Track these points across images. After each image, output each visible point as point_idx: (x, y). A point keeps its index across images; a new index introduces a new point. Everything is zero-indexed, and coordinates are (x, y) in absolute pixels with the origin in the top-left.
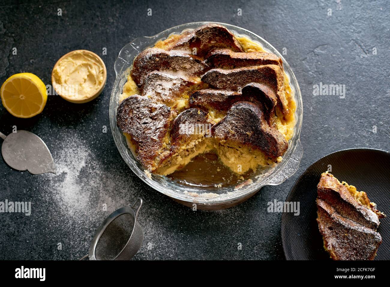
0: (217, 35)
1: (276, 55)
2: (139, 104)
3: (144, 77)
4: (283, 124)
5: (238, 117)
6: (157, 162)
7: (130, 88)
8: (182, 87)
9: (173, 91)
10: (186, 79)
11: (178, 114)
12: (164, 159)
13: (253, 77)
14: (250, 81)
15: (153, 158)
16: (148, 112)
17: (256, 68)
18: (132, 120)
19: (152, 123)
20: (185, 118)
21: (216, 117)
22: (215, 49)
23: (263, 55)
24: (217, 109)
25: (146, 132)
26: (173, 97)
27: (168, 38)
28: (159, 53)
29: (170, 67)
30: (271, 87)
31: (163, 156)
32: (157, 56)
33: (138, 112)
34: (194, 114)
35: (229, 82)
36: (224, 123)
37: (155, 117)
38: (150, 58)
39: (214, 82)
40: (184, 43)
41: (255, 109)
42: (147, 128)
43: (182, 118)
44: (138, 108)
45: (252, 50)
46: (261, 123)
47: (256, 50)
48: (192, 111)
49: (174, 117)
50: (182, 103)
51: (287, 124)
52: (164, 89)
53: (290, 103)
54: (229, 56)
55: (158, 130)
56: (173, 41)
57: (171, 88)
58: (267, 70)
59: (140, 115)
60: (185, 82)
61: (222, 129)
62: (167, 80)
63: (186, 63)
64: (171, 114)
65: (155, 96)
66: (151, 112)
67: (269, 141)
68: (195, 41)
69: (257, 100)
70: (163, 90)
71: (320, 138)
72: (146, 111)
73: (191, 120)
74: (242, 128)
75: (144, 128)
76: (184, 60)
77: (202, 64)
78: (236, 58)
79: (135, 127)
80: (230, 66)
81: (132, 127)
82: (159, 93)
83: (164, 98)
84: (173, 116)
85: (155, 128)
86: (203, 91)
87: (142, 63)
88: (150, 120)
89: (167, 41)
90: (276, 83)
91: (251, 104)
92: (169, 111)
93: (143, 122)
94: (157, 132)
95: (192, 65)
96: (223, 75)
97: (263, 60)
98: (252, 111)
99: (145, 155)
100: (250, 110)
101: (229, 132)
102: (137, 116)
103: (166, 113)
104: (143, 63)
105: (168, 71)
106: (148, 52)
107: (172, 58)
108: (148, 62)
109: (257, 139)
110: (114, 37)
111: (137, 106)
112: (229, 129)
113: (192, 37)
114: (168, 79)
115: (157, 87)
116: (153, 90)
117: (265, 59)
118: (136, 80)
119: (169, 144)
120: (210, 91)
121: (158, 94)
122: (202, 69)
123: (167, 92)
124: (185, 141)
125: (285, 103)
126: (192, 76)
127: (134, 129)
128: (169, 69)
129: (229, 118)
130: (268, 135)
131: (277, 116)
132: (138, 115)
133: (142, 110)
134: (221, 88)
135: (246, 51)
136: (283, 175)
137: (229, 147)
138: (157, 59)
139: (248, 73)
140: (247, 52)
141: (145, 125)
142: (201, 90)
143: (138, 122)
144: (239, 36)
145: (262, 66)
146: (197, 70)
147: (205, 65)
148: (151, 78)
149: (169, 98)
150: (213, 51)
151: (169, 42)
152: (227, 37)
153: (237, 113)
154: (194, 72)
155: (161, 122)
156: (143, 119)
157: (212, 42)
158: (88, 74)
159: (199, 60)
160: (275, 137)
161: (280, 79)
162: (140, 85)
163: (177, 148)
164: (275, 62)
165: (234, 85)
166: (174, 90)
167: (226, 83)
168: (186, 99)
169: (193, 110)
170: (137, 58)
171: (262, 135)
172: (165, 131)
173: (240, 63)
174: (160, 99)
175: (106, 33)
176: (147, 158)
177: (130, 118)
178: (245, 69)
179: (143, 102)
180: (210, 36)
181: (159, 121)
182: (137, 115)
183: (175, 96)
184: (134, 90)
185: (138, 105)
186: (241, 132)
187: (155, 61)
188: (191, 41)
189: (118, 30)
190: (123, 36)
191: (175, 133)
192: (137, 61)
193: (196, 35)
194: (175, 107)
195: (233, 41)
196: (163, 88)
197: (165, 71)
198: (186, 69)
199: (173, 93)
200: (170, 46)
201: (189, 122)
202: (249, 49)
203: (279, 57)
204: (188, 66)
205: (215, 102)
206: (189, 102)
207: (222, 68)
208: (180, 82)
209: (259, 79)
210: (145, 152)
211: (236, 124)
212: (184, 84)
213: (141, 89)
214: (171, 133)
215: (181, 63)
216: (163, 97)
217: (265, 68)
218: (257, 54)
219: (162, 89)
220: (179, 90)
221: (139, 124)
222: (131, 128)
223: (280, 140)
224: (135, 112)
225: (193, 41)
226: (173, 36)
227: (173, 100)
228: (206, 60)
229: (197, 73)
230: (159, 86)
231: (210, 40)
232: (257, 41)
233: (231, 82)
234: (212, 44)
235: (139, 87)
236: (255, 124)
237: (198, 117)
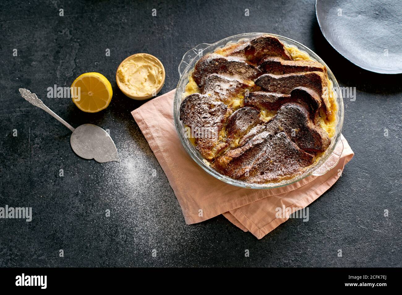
0: (269, 45)
1: (321, 63)
2: (200, 100)
3: (204, 79)
4: (326, 123)
5: (287, 115)
6: (214, 152)
7: (191, 88)
8: (237, 89)
9: (229, 91)
10: (241, 81)
11: (233, 112)
12: (221, 150)
13: (300, 81)
14: (298, 85)
15: (210, 148)
16: (207, 108)
17: (303, 74)
18: (194, 115)
19: (211, 118)
20: (241, 115)
21: (267, 116)
22: (267, 57)
23: (310, 64)
24: (268, 109)
25: (206, 125)
26: (230, 97)
27: (226, 46)
28: (219, 58)
29: (228, 70)
30: (316, 91)
31: (219, 147)
32: (217, 60)
33: (199, 107)
34: (249, 112)
35: (279, 86)
36: (275, 121)
37: (214, 113)
38: (210, 62)
39: (266, 85)
40: (240, 50)
41: (302, 109)
42: (206, 122)
43: (237, 115)
44: (199, 104)
45: (300, 59)
46: (307, 121)
47: (303, 59)
48: (246, 109)
49: (230, 114)
50: (237, 102)
51: (330, 124)
52: (222, 89)
53: (332, 106)
54: (280, 63)
55: (216, 124)
56: (230, 48)
57: (228, 88)
58: (313, 76)
59: (201, 110)
60: (240, 84)
61: (273, 126)
62: (224, 81)
63: (241, 67)
64: (228, 111)
65: (214, 95)
66: (210, 108)
67: (314, 136)
68: (250, 49)
69: (304, 102)
70: (221, 90)
71: (355, 132)
72: (205, 107)
73: (246, 117)
74: (290, 125)
75: (204, 122)
76: (240, 65)
77: (256, 69)
78: (286, 65)
79: (196, 121)
80: (280, 72)
81: (193, 120)
82: (218, 93)
83: (222, 97)
84: (229, 113)
85: (213, 123)
86: (256, 93)
87: (203, 67)
88: (209, 115)
89: (225, 48)
90: (321, 88)
91: (298, 105)
92: (226, 109)
93: (203, 117)
94: (215, 126)
95: (247, 70)
96: (274, 79)
97: (310, 67)
98: (299, 111)
99: (204, 145)
100: (298, 109)
101: (279, 129)
102: (198, 111)
103: (224, 110)
104: (204, 66)
105: (225, 74)
106: (208, 57)
107: (230, 62)
108: (209, 65)
109: (304, 135)
111: (198, 102)
112: (279, 126)
113: (247, 45)
114: (225, 81)
115: (216, 87)
116: (213, 89)
117: (312, 66)
118: (197, 81)
119: (225, 137)
120: (263, 93)
121: (217, 93)
122: (255, 74)
123: (225, 92)
124: (239, 136)
125: (328, 106)
126: (247, 79)
127: (195, 122)
128: (226, 72)
129: (280, 116)
130: (314, 132)
131: (321, 117)
132: (199, 110)
133: (202, 106)
134: (272, 91)
135: (295, 60)
136: (325, 167)
138: (217, 63)
139: (297, 78)
140: (296, 60)
141: (205, 119)
142: (254, 92)
143: (198, 116)
144: (288, 46)
145: (308, 73)
146: (251, 74)
147: (258, 70)
148: (211, 79)
149: (226, 97)
150: (266, 58)
151: (227, 49)
152: (278, 46)
153: (286, 112)
154: (248, 76)
155: (218, 118)
156: (203, 114)
157: (265, 51)
158: (148, 74)
159: (253, 66)
160: (319, 133)
161: (324, 84)
162: (201, 85)
163: (232, 141)
164: (320, 70)
165: (283, 89)
166: (230, 90)
167: (277, 86)
168: (240, 99)
169: (247, 109)
170: (198, 62)
171: (308, 131)
172: (221, 126)
173: (289, 69)
174: (218, 98)
175: (163, 39)
176: (205, 148)
177: (192, 112)
178: (294, 74)
179: (204, 99)
180: (263, 45)
181: (217, 117)
182: (198, 110)
183: (231, 96)
184: (195, 90)
185: (199, 101)
186: (289, 129)
187: (215, 65)
188: (246, 49)
189: (173, 37)
191: (231, 127)
192: (199, 64)
193: (251, 43)
194: (231, 106)
195: (284, 50)
196: (221, 88)
197: (222, 74)
198: (242, 73)
199: (230, 93)
200: (228, 52)
201: (244, 118)
202: (297, 58)
203: (323, 65)
204: (243, 71)
205: (267, 102)
206: (244, 102)
207: (273, 73)
208: (236, 84)
209: (306, 83)
210: (204, 143)
211: (285, 122)
212: (239, 86)
213: (201, 89)
214: (227, 127)
215: (237, 67)
216: (220, 96)
217: (312, 74)
218: (304, 62)
219: (220, 89)
220: (235, 91)
221: (200, 118)
222: (192, 122)
223: (324, 136)
224: (196, 108)
225: (248, 49)
226: (230, 44)
227: (229, 99)
228: (259, 66)
229: (251, 77)
230: (217, 87)
231: (263, 48)
232: (304, 51)
233: (281, 86)
234: (265, 52)
235: (200, 87)
236: (302, 121)
237: (252, 114)
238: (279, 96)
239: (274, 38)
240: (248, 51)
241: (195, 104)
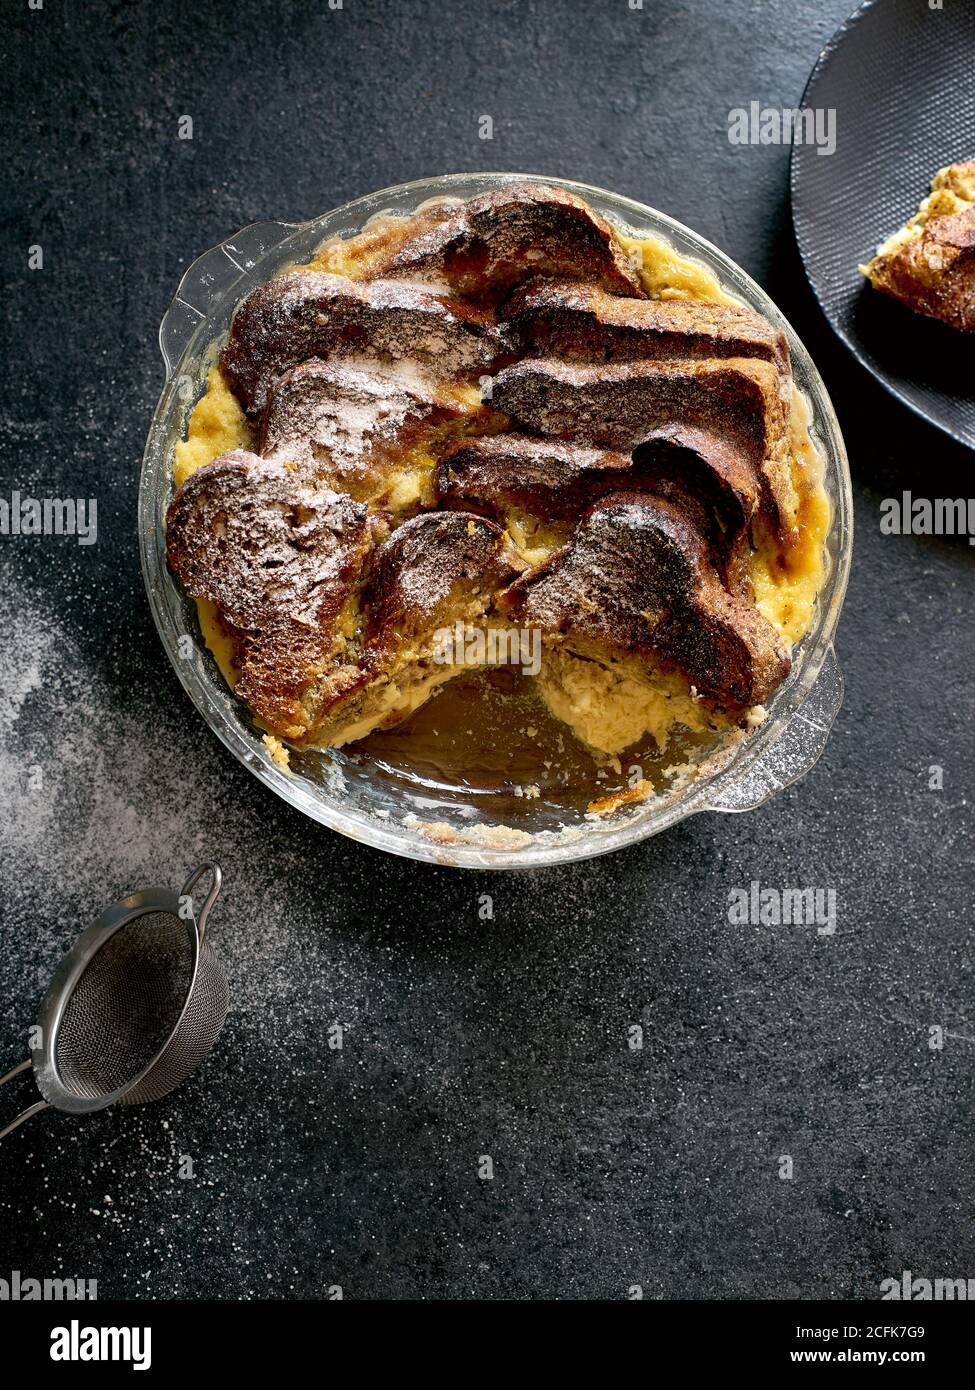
0: (548, 232)
1: (768, 317)
2: (252, 492)
3: (270, 382)
4: (775, 579)
5: (614, 553)
6: (309, 705)
7: (216, 420)
8: (411, 427)
9: (376, 438)
10: (426, 392)
11: (392, 528)
12: (338, 699)
13: (675, 401)
14: (665, 415)
15: (294, 691)
16: (282, 524)
17: (689, 367)
18: (224, 552)
19: (296, 564)
20: (420, 548)
21: (532, 544)
22: (541, 283)
23: (718, 319)
24: (536, 512)
25: (275, 596)
26: (376, 462)
27: (364, 228)
28: (330, 294)
29: (370, 344)
30: (739, 447)
31: (332, 685)
32: (323, 305)
33: (246, 522)
34: (453, 535)
35: (586, 416)
36: (563, 573)
37: (310, 543)
38: (296, 313)
39: (529, 411)
40: (426, 255)
41: (677, 532)
42: (275, 581)
43: (406, 548)
44: (247, 507)
45: (678, 293)
46: (697, 582)
47: (693, 292)
48: (444, 524)
49: (378, 540)
50: (408, 485)
51: (791, 584)
52: (346, 433)
53: (805, 504)
54: (590, 316)
55: (318, 588)
56: (384, 242)
57: (370, 428)
58: (730, 382)
59: (254, 534)
60: (421, 406)
61: (553, 595)
62: (355, 399)
63: (428, 332)
64: (368, 528)
65: (312, 460)
66: (294, 522)
67: (721, 648)
68: (467, 250)
69: (688, 492)
70: (342, 435)
72: (275, 519)
73: (442, 554)
74: (625, 593)
75: (268, 582)
76: (424, 324)
77: (491, 340)
78: (616, 323)
79: (233, 579)
80: (593, 351)
81: (224, 576)
82: (326, 448)
83: (343, 464)
84: (374, 534)
85: (306, 582)
86: (488, 445)
87: (264, 331)
88: (289, 552)
89: (361, 241)
90: (760, 433)
91: (665, 509)
92: (361, 519)
93: (261, 561)
94: (313, 598)
95: (452, 340)
96: (566, 389)
97: (719, 338)
98: (666, 539)
99: (267, 679)
100: (661, 533)
101: (578, 606)
102: (240, 538)
103: (351, 524)
104: (267, 329)
105: (359, 359)
106: (287, 289)
107: (378, 313)
108: (289, 327)
109: (680, 637)
110: (156, 189)
111: (242, 501)
112: (579, 596)
113: (456, 234)
114: (359, 396)
115: (320, 423)
116: (304, 434)
117: (726, 335)
118: (240, 390)
119: (356, 639)
120: (516, 443)
121: (321, 450)
122: (487, 358)
123: (355, 446)
124: (416, 633)
125: (789, 504)
126: (451, 381)
127: (230, 585)
128: (363, 351)
129: (582, 556)
130: (721, 629)
131: (755, 550)
132: (247, 532)
133: (261, 515)
134: (555, 436)
135: (655, 296)
136: (764, 778)
137: (573, 655)
138: (323, 318)
139: (660, 387)
140: (660, 299)
141: (271, 571)
142: (479, 436)
143: (244, 558)
144: (631, 235)
145: (713, 365)
146: (468, 360)
147: (501, 345)
148: (297, 392)
149: (362, 466)
150: (532, 289)
151: (369, 248)
152: (586, 240)
153: (611, 540)
154: (455, 368)
155: (328, 560)
156: (265, 547)
157: (531, 255)
159: (478, 326)
160: (745, 638)
161: (775, 414)
162: (255, 410)
163: (386, 659)
164: (761, 351)
165: (603, 427)
166: (381, 436)
167: (576, 416)
168: (422, 468)
169: (448, 519)
170: (244, 307)
171: (698, 625)
172: (342, 593)
173: (630, 341)
174: (328, 468)
175: (127, 170)
176: (274, 692)
177: (216, 543)
178: (649, 369)
179: (267, 486)
180: (523, 235)
181: (321, 557)
182: (244, 535)
183: (383, 460)
184: (233, 430)
185: (248, 497)
186: (621, 608)
187: (313, 324)
188: (450, 248)
189: (170, 164)
190: (190, 186)
191: (381, 600)
192: (247, 317)
193: (473, 227)
194: (383, 502)
195: (609, 256)
196: (342, 428)
197: (349, 359)
198: (430, 353)
199: (377, 447)
200: (372, 261)
201: (433, 560)
202: (666, 286)
203: (776, 328)
204: (435, 344)
205: (532, 486)
206: (437, 487)
207: (563, 356)
208: (403, 408)
209: (698, 410)
210: (268, 667)
211: (606, 579)
212: (418, 414)
213: (258, 431)
214: (366, 596)
215: (410, 332)
216: (338, 462)
217: (724, 374)
218: (697, 311)
219: (339, 432)
220: (400, 438)
221: (250, 566)
222: (220, 582)
223: (761, 649)
224: (235, 523)
225: (459, 250)
226: (387, 222)
227: (376, 475)
228: (504, 326)
229: (470, 370)
230: (324, 421)
231: (524, 246)
232: (698, 260)
233: (593, 416)
234: (531, 261)
235: (251, 417)
236: (676, 583)
237: (466, 543)
238: (585, 465)
239: (570, 209)
240: (457, 257)
241: (230, 508)
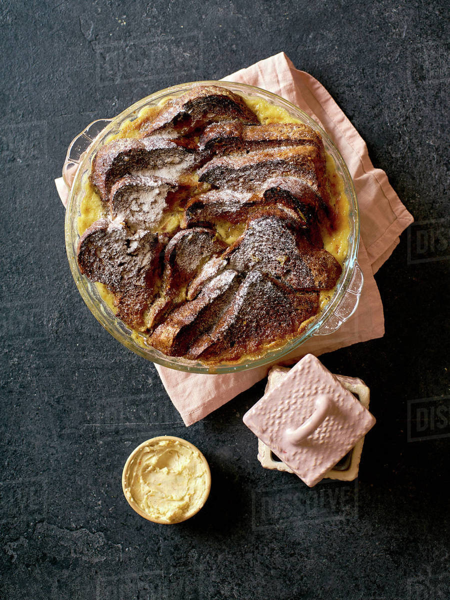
0: (215, 106)
2: (109, 237)
4: (331, 235)
5: (262, 237)
8: (171, 196)
10: (175, 181)
11: (169, 240)
14: (274, 175)
16: (123, 248)
18: (102, 263)
19: (132, 262)
25: (126, 276)
28: (128, 149)
29: (149, 164)
32: (126, 153)
33: (109, 249)
35: (242, 180)
37: (136, 253)
38: (116, 159)
39: (218, 182)
40: (165, 124)
42: (125, 271)
44: (108, 244)
48: (191, 236)
51: (337, 236)
52: (144, 204)
55: (143, 270)
57: (154, 200)
59: (112, 254)
60: (174, 187)
62: (145, 190)
63: (171, 155)
66: (128, 246)
72: (120, 246)
75: (122, 271)
80: (241, 151)
81: (103, 272)
82: (137, 212)
85: (137, 269)
86: (204, 199)
88: (128, 258)
93: (118, 263)
94: (141, 274)
95: (182, 157)
96: (232, 170)
101: (250, 260)
102: (107, 256)
103: (152, 243)
105: (145, 171)
107: (150, 152)
109: (295, 266)
111: (105, 242)
112: (251, 256)
113: (177, 113)
114: (147, 188)
115: (133, 202)
116: (127, 208)
122: (198, 161)
124: (186, 280)
128: (146, 168)
129: (249, 240)
133: (114, 246)
138: (127, 158)
141: (122, 267)
143: (110, 264)
146: (190, 163)
147: (203, 155)
150: (212, 130)
152: (230, 106)
154: (185, 167)
155: (145, 258)
156: (118, 258)
167: (238, 181)
172: (153, 270)
173: (255, 145)
177: (98, 260)
179: (115, 234)
180: (204, 109)
181: (142, 257)
185: (107, 240)
186: (268, 258)
187: (123, 162)
193: (184, 109)
196: (142, 202)
198: (174, 164)
202: (267, 119)
205: (225, 213)
208: (166, 189)
212: (173, 191)
215: (164, 157)
220: (167, 202)
221: (113, 267)
224: (104, 251)
225: (179, 119)
228: (202, 147)
229: (192, 168)
231: (205, 113)
233: (245, 179)
234: (209, 118)
236: (289, 245)
237: (201, 242)
238: (244, 201)
239: (222, 96)
240: (178, 122)
241: (101, 245)
